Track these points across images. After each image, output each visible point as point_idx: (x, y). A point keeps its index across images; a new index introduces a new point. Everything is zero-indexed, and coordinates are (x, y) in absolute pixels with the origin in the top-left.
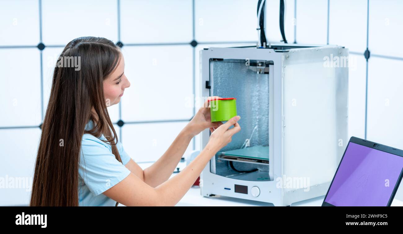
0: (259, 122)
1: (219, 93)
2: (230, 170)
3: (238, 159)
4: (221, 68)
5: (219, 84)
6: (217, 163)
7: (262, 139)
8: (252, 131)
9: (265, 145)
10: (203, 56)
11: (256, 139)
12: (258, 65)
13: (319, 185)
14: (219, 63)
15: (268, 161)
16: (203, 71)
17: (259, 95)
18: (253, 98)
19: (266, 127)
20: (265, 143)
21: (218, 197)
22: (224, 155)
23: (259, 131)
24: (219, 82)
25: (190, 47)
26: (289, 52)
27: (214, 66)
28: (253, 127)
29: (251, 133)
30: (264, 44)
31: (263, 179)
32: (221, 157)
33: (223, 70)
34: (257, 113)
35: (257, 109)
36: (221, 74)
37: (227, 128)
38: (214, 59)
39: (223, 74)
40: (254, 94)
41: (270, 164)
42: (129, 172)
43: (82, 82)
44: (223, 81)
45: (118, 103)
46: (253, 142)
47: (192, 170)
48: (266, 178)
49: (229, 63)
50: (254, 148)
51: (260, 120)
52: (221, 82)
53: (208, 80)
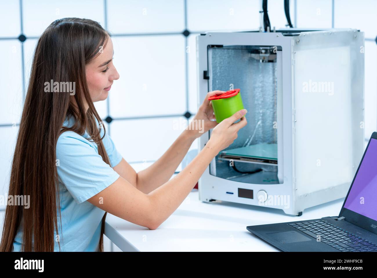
0: (262, 116)
1: (218, 84)
2: (231, 171)
3: (241, 159)
4: (220, 57)
5: (218, 74)
6: (218, 163)
7: (266, 136)
8: (255, 127)
9: (270, 142)
10: (200, 43)
11: (260, 136)
12: (262, 53)
13: (333, 187)
14: (218, 51)
15: (277, 161)
16: (200, 60)
17: (263, 87)
18: (256, 89)
19: (271, 122)
20: (270, 140)
21: (219, 202)
22: (225, 154)
23: (263, 127)
24: (217, 71)
25: (182, 38)
26: (300, 36)
27: (212, 54)
28: (256, 122)
29: (254, 129)
30: (268, 28)
31: (269, 181)
32: (222, 157)
33: (222, 58)
34: (261, 106)
35: (260, 102)
36: (220, 63)
37: (231, 123)
38: (213, 46)
39: (222, 63)
40: (257, 85)
41: (279, 165)
42: (118, 176)
43: (62, 65)
44: (222, 70)
45: (106, 98)
46: (256, 139)
47: (190, 173)
48: (274, 180)
49: (229, 50)
50: (257, 146)
51: (264, 114)
52: (220, 72)
53: (206, 70)
